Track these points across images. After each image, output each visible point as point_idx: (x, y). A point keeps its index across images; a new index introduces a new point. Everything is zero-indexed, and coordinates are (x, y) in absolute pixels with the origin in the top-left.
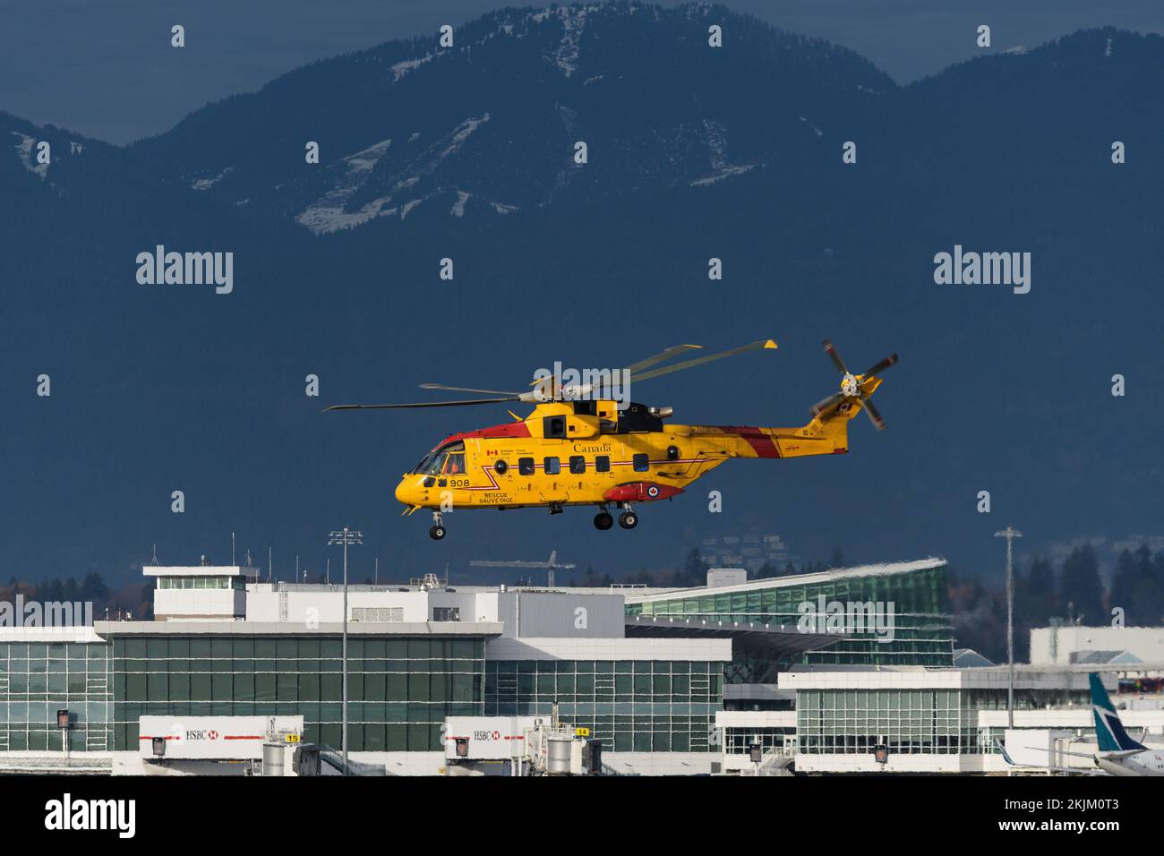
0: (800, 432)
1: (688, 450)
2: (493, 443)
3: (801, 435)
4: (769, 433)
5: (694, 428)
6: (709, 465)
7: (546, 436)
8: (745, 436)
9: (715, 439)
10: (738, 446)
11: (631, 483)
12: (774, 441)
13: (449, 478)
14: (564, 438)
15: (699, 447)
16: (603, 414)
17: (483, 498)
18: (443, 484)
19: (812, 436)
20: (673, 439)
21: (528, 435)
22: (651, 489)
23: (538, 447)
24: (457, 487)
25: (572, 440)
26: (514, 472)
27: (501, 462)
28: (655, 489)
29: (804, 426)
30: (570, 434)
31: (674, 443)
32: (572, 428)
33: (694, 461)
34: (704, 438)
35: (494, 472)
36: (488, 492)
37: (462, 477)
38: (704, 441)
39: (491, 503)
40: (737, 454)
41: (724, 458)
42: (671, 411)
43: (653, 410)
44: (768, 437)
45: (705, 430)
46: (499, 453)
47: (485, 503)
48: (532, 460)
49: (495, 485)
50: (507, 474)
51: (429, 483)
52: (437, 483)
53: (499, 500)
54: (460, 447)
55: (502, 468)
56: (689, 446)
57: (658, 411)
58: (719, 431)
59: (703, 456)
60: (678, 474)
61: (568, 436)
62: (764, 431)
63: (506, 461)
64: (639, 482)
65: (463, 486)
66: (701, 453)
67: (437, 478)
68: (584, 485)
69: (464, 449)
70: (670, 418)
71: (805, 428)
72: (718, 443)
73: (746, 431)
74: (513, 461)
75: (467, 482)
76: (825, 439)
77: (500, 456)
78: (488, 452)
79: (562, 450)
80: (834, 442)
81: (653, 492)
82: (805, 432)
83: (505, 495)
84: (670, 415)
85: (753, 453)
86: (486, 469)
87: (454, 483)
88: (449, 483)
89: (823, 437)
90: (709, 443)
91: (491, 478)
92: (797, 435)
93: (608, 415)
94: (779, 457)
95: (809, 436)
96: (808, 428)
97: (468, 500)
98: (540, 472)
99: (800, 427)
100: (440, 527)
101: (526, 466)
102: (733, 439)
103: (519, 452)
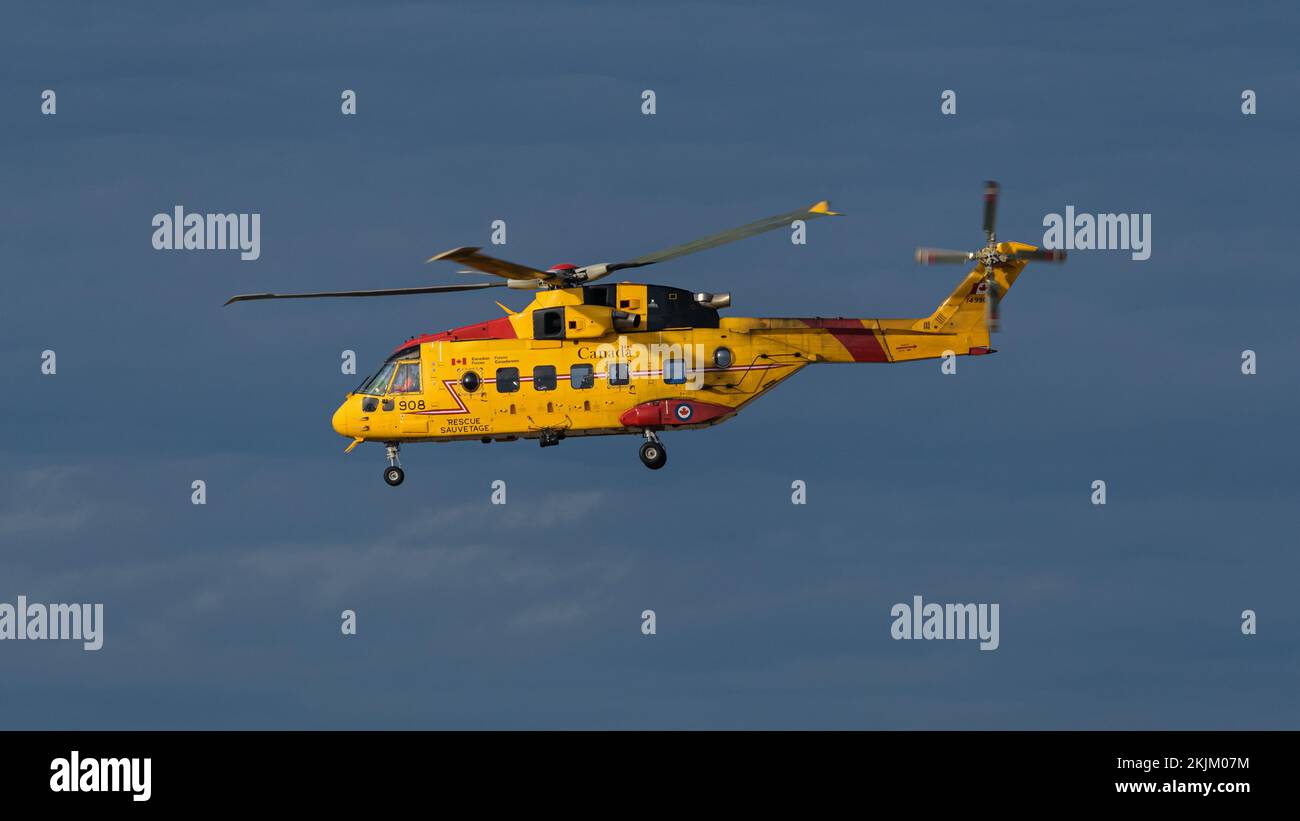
0: (919, 326)
1: (744, 353)
2: (463, 348)
3: (922, 329)
4: (875, 326)
5: (764, 321)
6: (776, 374)
7: (538, 336)
8: (834, 331)
9: (789, 336)
10: (823, 347)
11: (653, 401)
12: (880, 338)
13: (398, 399)
14: (563, 338)
15: (760, 348)
16: (625, 304)
17: (446, 425)
18: (389, 406)
19: (936, 331)
20: (723, 337)
21: (512, 335)
22: (681, 409)
23: (525, 352)
24: (408, 410)
25: (576, 341)
26: (490, 389)
27: (471, 375)
28: (687, 409)
29: (927, 317)
30: (570, 333)
31: (726, 343)
32: (573, 325)
33: (751, 367)
34: (772, 336)
35: (460, 389)
36: (452, 417)
37: (415, 397)
38: (771, 340)
39: (458, 433)
40: (817, 355)
41: (798, 362)
42: (728, 297)
43: (701, 297)
44: (870, 332)
45: (781, 324)
46: (469, 361)
47: (449, 433)
48: (515, 370)
49: (462, 408)
50: (479, 391)
51: (370, 407)
52: (380, 405)
53: (469, 429)
54: (415, 354)
55: (472, 383)
56: (748, 347)
57: (709, 298)
58: (801, 325)
59: (767, 361)
60: (729, 386)
61: (568, 336)
62: (866, 324)
63: (478, 373)
64: (664, 400)
65: (417, 410)
66: (764, 356)
67: (381, 399)
68: (592, 404)
69: (419, 358)
70: (727, 308)
71: (927, 320)
72: (790, 342)
73: (840, 325)
74: (487, 372)
75: (422, 404)
76: (955, 334)
77: (470, 367)
78: (453, 361)
79: (559, 356)
80: (969, 339)
81: (684, 412)
82: (927, 325)
83: (477, 420)
84: (727, 304)
85: (844, 354)
86: (448, 384)
87: (404, 405)
88: (397, 406)
89: (955, 331)
90: (777, 342)
91: (457, 398)
92: (914, 328)
93: (631, 305)
94: (886, 361)
95: (932, 330)
96: (931, 319)
97: (424, 429)
98: (527, 387)
99: (920, 318)
100: (395, 468)
101: (507, 380)
102: (816, 337)
103: (497, 360)
